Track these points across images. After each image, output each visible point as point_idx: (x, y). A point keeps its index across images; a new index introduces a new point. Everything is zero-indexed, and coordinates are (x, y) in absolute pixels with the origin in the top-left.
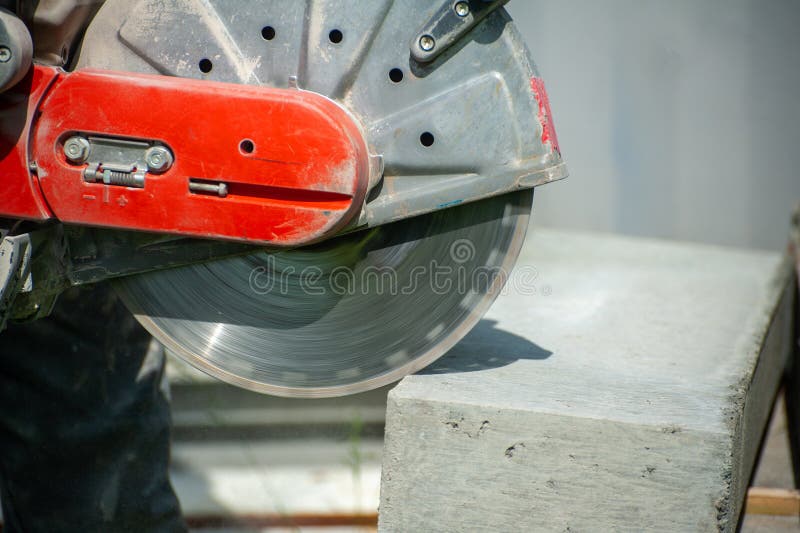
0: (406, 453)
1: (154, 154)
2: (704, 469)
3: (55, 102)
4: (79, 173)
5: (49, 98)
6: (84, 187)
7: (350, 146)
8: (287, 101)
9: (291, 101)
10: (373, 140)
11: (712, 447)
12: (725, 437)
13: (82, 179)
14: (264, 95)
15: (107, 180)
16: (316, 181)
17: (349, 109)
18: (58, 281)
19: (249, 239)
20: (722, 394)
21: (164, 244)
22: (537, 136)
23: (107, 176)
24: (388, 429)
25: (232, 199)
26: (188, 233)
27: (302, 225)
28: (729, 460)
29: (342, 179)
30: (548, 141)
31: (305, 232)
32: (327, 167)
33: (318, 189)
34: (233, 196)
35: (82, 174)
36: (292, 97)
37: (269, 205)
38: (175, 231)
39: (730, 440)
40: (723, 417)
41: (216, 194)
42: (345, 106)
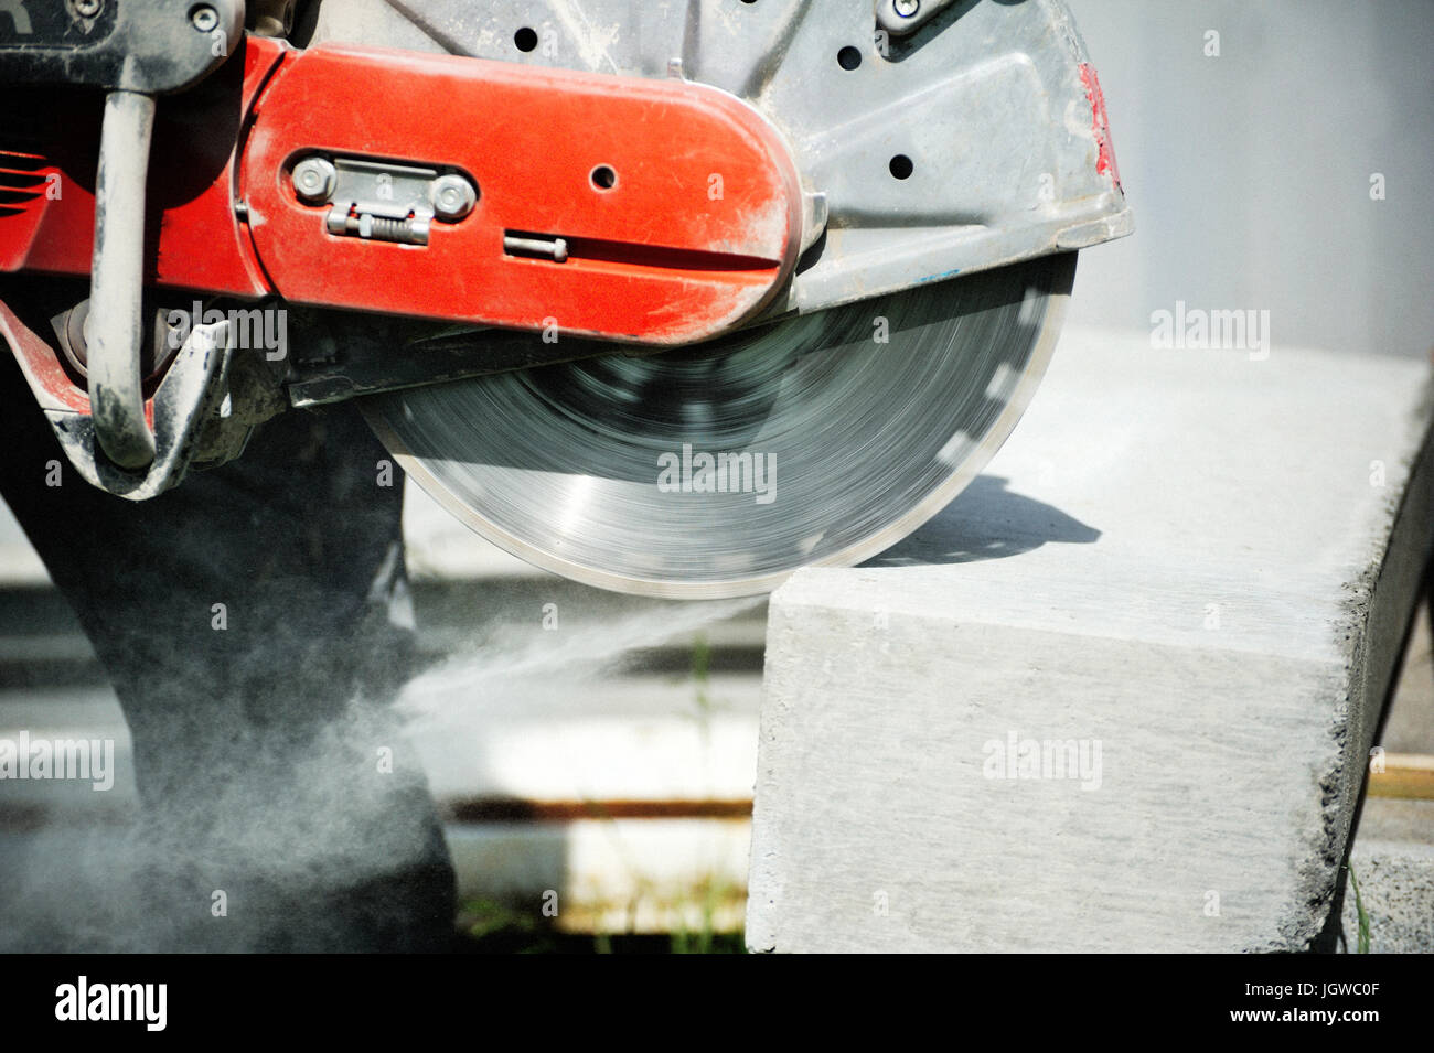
0: (800, 695)
1: (446, 190)
2: (1301, 722)
3: (279, 99)
4: (317, 221)
5: (268, 92)
6: (327, 243)
7: (778, 179)
8: (672, 100)
9: (679, 101)
10: (810, 168)
11: (1314, 686)
12: (1337, 669)
13: (323, 229)
14: (633, 90)
15: (365, 232)
16: (720, 236)
17: (768, 115)
18: (268, 400)
19: (603, 333)
20: (1331, 597)
21: (451, 339)
22: (1088, 163)
23: (366, 226)
24: (769, 656)
25: (576, 265)
26: (501, 322)
27: (694, 310)
28: (1343, 707)
29: (763, 234)
30: (1106, 171)
31: (699, 323)
32: (739, 212)
33: (722, 251)
34: (577, 260)
35: (323, 223)
36: (680, 95)
37: (639, 276)
38: (479, 317)
39: (1344, 674)
40: (1334, 636)
41: (549, 256)
42: (763, 108)
